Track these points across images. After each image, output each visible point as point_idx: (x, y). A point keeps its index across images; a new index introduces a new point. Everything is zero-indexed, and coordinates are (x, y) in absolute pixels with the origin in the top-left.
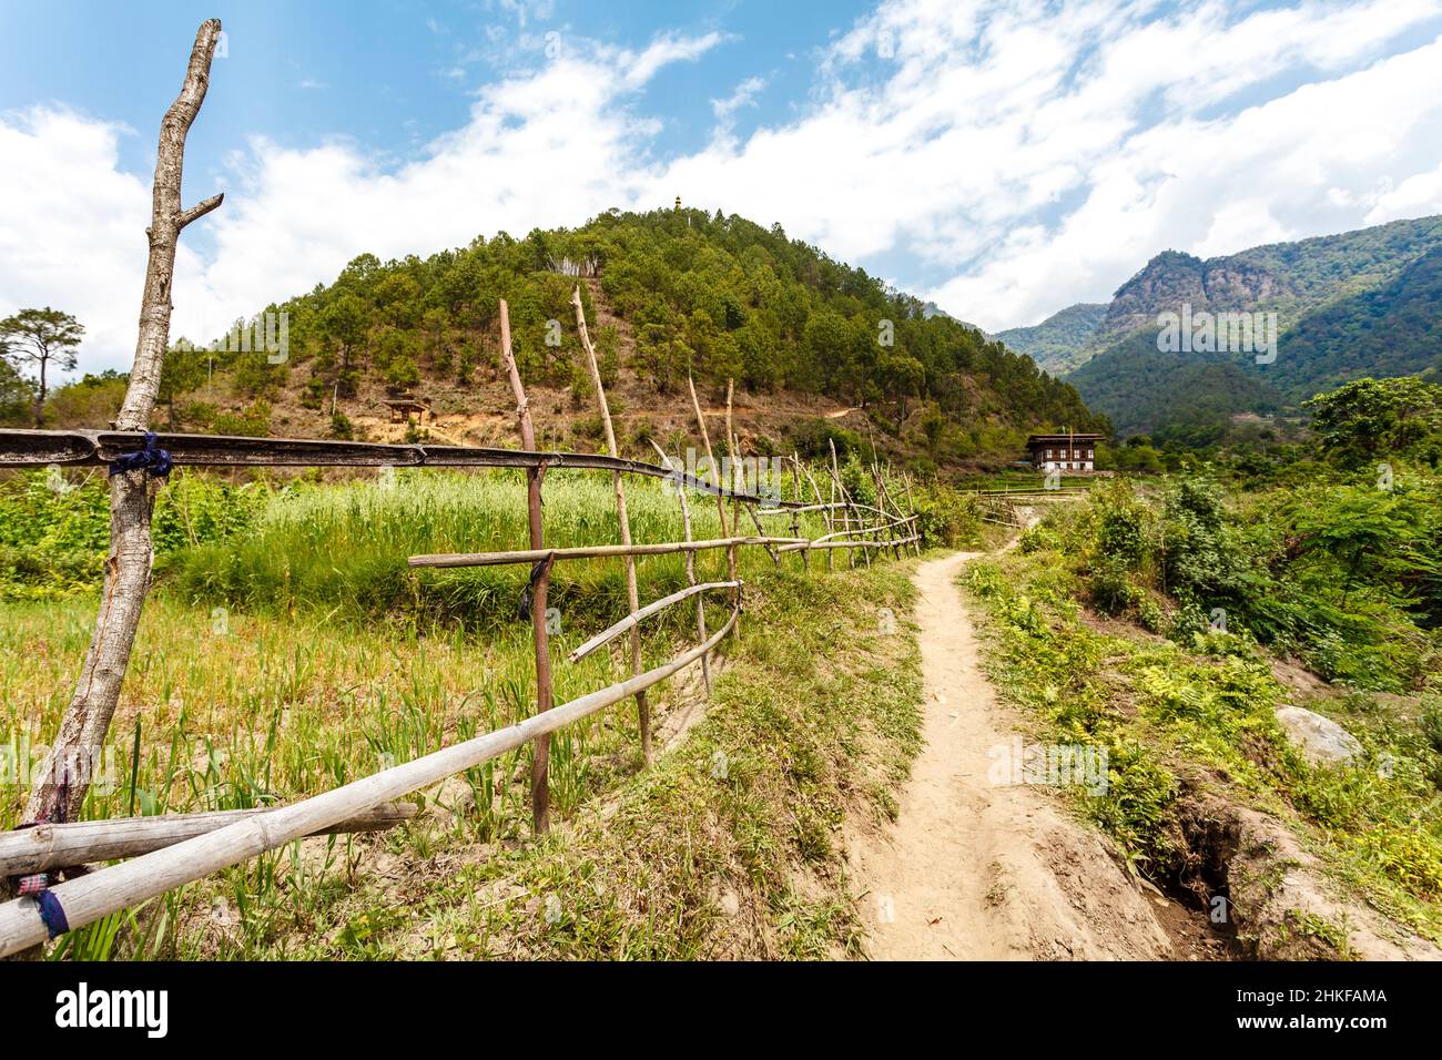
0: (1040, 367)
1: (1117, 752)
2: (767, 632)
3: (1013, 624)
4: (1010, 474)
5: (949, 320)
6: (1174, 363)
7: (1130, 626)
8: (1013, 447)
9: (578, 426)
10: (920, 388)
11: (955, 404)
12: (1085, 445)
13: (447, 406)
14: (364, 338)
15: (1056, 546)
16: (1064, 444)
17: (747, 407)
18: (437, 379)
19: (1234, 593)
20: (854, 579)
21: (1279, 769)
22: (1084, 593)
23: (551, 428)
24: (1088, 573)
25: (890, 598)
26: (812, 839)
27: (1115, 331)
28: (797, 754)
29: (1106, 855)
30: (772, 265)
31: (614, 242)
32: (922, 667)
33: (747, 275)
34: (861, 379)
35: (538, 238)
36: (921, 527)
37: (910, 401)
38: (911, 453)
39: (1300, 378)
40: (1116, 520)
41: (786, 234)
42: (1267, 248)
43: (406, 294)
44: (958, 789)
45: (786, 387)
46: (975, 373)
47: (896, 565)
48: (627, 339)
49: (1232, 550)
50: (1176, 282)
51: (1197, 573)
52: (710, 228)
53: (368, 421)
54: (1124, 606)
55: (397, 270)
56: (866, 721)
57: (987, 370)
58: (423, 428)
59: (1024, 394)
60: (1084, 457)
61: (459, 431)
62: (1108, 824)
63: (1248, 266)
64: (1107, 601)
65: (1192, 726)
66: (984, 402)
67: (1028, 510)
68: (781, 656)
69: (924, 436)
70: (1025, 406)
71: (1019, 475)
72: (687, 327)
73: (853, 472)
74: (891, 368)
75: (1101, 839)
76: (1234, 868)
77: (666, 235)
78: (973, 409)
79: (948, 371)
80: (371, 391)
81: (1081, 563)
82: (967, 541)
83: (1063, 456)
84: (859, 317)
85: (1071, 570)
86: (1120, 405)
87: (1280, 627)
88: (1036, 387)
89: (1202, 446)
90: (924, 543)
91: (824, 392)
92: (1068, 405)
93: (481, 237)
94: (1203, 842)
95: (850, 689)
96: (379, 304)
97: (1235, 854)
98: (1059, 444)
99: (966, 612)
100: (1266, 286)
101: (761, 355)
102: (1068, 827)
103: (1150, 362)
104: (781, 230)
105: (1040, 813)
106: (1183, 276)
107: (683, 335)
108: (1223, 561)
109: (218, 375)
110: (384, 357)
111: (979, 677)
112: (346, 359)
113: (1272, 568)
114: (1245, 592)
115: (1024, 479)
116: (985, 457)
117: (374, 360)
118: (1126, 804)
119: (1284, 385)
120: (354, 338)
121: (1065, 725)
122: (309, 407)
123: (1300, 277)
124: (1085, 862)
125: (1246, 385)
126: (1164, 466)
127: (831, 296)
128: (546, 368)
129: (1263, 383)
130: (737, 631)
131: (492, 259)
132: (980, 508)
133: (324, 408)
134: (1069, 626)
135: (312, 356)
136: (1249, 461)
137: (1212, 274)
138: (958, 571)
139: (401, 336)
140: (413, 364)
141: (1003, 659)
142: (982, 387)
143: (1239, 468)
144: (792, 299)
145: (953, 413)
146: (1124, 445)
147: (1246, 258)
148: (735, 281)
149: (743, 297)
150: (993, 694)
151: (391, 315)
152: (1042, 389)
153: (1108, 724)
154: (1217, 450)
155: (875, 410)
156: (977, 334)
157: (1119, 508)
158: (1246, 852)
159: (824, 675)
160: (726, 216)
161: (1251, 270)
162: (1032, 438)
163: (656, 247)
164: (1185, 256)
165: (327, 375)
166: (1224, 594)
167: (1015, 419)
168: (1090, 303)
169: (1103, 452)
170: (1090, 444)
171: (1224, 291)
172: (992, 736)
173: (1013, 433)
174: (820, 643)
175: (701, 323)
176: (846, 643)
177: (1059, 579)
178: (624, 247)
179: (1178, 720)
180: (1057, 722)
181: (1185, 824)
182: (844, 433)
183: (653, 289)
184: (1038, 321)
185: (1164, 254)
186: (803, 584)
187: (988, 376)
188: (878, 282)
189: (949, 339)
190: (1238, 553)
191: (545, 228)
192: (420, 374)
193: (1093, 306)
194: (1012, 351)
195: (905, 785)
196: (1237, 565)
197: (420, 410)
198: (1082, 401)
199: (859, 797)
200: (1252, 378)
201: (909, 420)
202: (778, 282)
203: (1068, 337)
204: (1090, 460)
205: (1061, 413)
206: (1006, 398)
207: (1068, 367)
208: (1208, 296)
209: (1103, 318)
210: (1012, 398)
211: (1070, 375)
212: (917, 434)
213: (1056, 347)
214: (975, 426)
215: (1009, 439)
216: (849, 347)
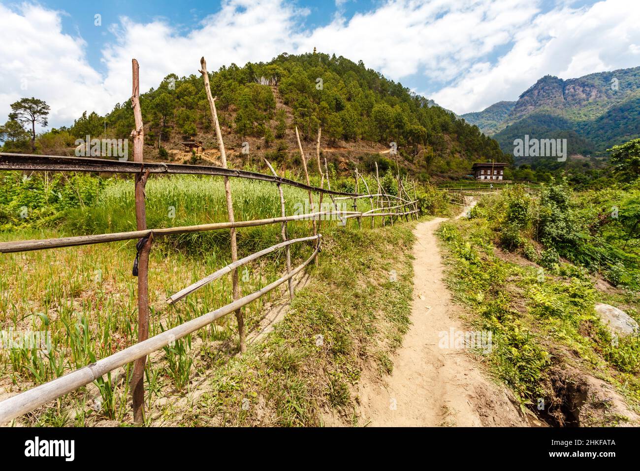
0: (481, 131)
1: (516, 336)
2: (333, 261)
3: (461, 257)
4: (463, 181)
5: (439, 108)
6: (545, 130)
7: (519, 257)
8: (466, 169)
9: (267, 155)
10: (424, 140)
11: (440, 148)
12: (499, 168)
13: (209, 145)
14: (172, 113)
15: (484, 216)
16: (490, 167)
17: (344, 148)
18: (205, 133)
19: (572, 242)
20: (383, 232)
21: (597, 337)
22: (497, 240)
23: (255, 156)
24: (499, 230)
25: (401, 242)
26: (338, 392)
27: (518, 115)
28: (336, 339)
29: (509, 402)
30: (358, 81)
31: (285, 69)
32: (414, 280)
33: (346, 86)
34: (397, 135)
35: (250, 66)
36: (420, 206)
37: (419, 146)
38: (418, 170)
39: (605, 138)
40: (516, 205)
41: (365, 66)
42: (596, 74)
43: (190, 93)
44: (427, 353)
45: (362, 139)
46: (450, 133)
47: (406, 224)
48: (290, 115)
49: (573, 221)
50: (550, 91)
51: (554, 232)
52: (329, 62)
53: (175, 151)
54: (517, 247)
55: (186, 81)
56: (381, 312)
57: (456, 132)
58: (199, 155)
59: (473, 144)
60: (499, 174)
61: (215, 156)
62: (511, 383)
63: (586, 83)
64: (508, 244)
65: (558, 322)
66: (453, 147)
67: (471, 198)
68: (338, 276)
69: (425, 163)
70: (473, 149)
71: (468, 181)
72: (317, 110)
73: (389, 179)
74: (411, 131)
75: (507, 391)
76: (583, 412)
77: (309, 66)
78: (448, 151)
79: (437, 133)
80: (176, 138)
81: (497, 225)
82: (441, 212)
83: (489, 173)
84: (397, 106)
85: (491, 229)
87: (593, 259)
88: (478, 141)
89: (555, 170)
90: (421, 213)
91: (379, 141)
92: (493, 149)
93: (224, 66)
94: (564, 392)
95: (374, 293)
96: (178, 98)
97: (584, 403)
98: (487, 168)
99: (438, 250)
100: (594, 93)
101: (351, 124)
102: (488, 384)
104: (362, 64)
105: (472, 373)
106: (554, 88)
107: (316, 114)
108: (568, 227)
109: (109, 130)
110: (181, 122)
111: (442, 286)
112: (164, 123)
113: (591, 230)
114: (578, 242)
115: (470, 183)
116: (452, 173)
117: (177, 123)
118: (521, 369)
119: (597, 142)
120: (167, 113)
121: (487, 317)
122: (149, 145)
124: (497, 407)
125: (578, 141)
126: (536, 178)
127: (385, 96)
128: (253, 128)
129: (587, 140)
130: (317, 261)
131: (229, 77)
132: (448, 197)
133: (155, 145)
134: (490, 258)
135: (149, 122)
136: (576, 177)
137: (568, 87)
138: (436, 228)
139: (189, 112)
140: (194, 125)
141: (456, 276)
142: (453, 141)
143: (571, 180)
144: (367, 97)
145: (439, 152)
146: (517, 169)
147: (585, 79)
148: (340, 88)
149: (344, 96)
150: (449, 297)
151: (184, 103)
152: (481, 141)
153: (511, 317)
154: (561, 172)
155: (403, 150)
156: (452, 115)
157: (518, 199)
158: (591, 404)
159: (361, 285)
160: (337, 57)
161: (587, 85)
162: (475, 164)
163: (304, 72)
164: (555, 78)
165: (156, 130)
166: (566, 242)
167: (468, 155)
168: (508, 100)
169: (508, 171)
170: (502, 168)
171: (573, 96)
172: (448, 321)
173: (466, 162)
174: (362, 267)
175: (324, 108)
176: (376, 266)
177: (486, 233)
178: (289, 71)
179: (550, 318)
180: (483, 315)
181: (554, 382)
182: (388, 160)
183: (302, 92)
184: (482, 109)
185: (545, 77)
186: (356, 235)
187: (456, 135)
188: (407, 90)
189: (439, 117)
190: (575, 222)
191: (253, 62)
192: (197, 130)
194: (469, 123)
195: (398, 351)
196: (575, 228)
197: (197, 147)
198: (500, 147)
199: (371, 360)
200: (582, 138)
201: (418, 155)
202: (360, 89)
203: (496, 117)
204: (501, 175)
205: (490, 153)
206: (464, 146)
207: (494, 132)
208: (564, 98)
209: (513, 108)
210: (467, 146)
211: (495, 135)
212: (421, 161)
213: (490, 122)
214: (449, 159)
215: (464, 165)
216: (392, 121)
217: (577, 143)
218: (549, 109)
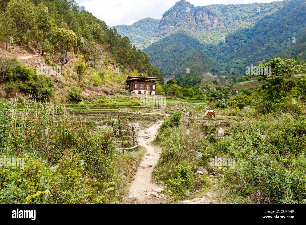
0: (133, 44)
4: (118, 95)
8: (120, 82)
10: (74, 47)
11: (92, 58)
12: (152, 82)
16: (143, 81)
27: (162, 32)
34: (41, 38)
37: (69, 53)
38: (68, 82)
39: (225, 60)
42: (216, 5)
46: (103, 43)
57: (108, 42)
59: (125, 56)
60: (151, 88)
63: (210, 12)
66: (106, 58)
69: (75, 74)
70: (125, 62)
71: (123, 96)
74: (59, 34)
78: (101, 61)
79: (89, 40)
83: (142, 88)
86: (163, 65)
88: (130, 53)
91: (18, 44)
92: (144, 63)
98: (140, 81)
100: (216, 21)
103: (175, 47)
115: (125, 99)
116: (107, 86)
119: (220, 62)
123: (226, 19)
126: (182, 94)
129: (214, 61)
137: (198, 13)
142: (106, 51)
143: (211, 96)
145: (91, 62)
152: (133, 54)
155: (49, 57)
156: (104, 24)
162: (129, 78)
167: (121, 68)
169: (159, 86)
170: (154, 82)
171: (202, 21)
173: (120, 74)
182: (28, 68)
187: (109, 45)
189: (90, 23)
193: (154, 20)
194: (121, 34)
198: (150, 62)
200: (210, 58)
201: (68, 64)
203: (143, 32)
204: (154, 90)
205: (141, 67)
206: (117, 57)
207: (143, 46)
208: (196, 22)
209: (157, 26)
210: (119, 57)
211: (144, 50)
212: (72, 72)
213: (138, 36)
214: (102, 70)
215: (118, 77)
216: (34, 19)
217: (207, 62)
218: (185, 30)
